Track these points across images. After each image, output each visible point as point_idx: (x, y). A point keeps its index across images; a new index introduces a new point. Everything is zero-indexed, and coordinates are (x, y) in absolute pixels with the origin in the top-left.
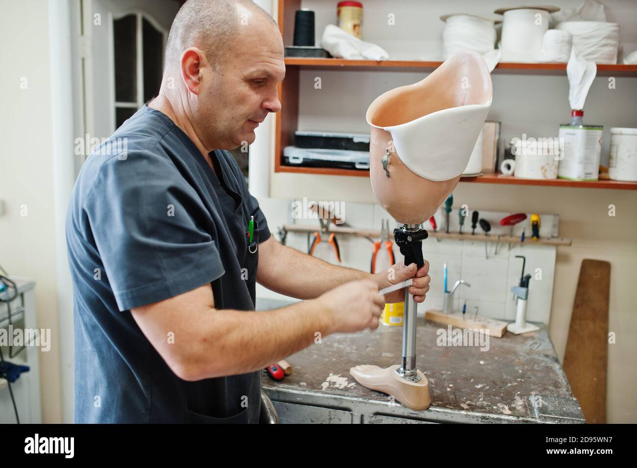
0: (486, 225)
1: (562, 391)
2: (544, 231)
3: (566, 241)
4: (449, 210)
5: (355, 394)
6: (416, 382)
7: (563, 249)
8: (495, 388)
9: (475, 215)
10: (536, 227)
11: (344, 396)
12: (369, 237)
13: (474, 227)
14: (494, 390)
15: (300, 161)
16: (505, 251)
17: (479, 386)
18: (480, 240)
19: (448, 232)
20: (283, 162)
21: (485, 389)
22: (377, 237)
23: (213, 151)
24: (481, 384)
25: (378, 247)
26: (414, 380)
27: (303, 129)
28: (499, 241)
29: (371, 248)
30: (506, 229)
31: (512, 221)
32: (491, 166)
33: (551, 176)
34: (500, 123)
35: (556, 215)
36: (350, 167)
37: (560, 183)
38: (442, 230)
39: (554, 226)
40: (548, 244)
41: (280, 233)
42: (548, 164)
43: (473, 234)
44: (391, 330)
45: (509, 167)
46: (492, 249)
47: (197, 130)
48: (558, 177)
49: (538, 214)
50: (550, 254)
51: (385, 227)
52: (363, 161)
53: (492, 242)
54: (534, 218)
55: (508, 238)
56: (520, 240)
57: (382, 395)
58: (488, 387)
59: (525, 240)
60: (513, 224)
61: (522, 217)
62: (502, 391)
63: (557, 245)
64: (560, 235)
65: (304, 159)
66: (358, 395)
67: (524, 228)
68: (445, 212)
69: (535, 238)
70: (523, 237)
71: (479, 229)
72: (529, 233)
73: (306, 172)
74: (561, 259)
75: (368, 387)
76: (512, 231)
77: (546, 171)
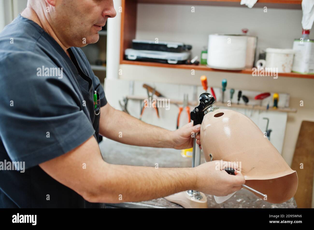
0: (246, 99)
1: (291, 205)
2: (281, 103)
3: (294, 110)
4: (224, 90)
5: (161, 204)
6: (200, 200)
7: (291, 115)
8: (249, 202)
9: (240, 93)
10: (276, 101)
11: (154, 205)
12: (176, 104)
13: (239, 100)
14: (248, 203)
15: (134, 58)
16: (256, 115)
17: (239, 200)
18: (242, 108)
19: (223, 102)
20: (125, 58)
21: (243, 203)
22: (181, 104)
23: (70, 48)
24: (240, 199)
25: (181, 110)
26: (198, 199)
27: (139, 39)
28: (254, 109)
29: (177, 110)
30: (258, 102)
31: (262, 97)
32: (250, 64)
33: (288, 71)
34: (257, 38)
35: (288, 94)
36: (165, 62)
37: (293, 75)
38: (220, 101)
39: (287, 101)
40: (282, 112)
41: (124, 100)
42: (286, 63)
43: (238, 104)
44: (187, 160)
45: (261, 65)
46: (249, 113)
47: (57, 33)
48: (292, 72)
49: (277, 93)
50: (284, 117)
51: (186, 98)
52: (173, 59)
53: (249, 109)
54: (275, 96)
55: (259, 107)
56: (266, 108)
57: (178, 205)
58: (244, 201)
59: (270, 109)
60: (262, 99)
61: (267, 95)
62: (254, 204)
63: (288, 112)
64: (290, 106)
65: (137, 57)
66: (163, 206)
67: (269, 101)
68: (222, 91)
69: (275, 108)
70: (268, 107)
71: (242, 101)
72: (271, 104)
73: (138, 64)
74: (290, 120)
75: (170, 200)
76: (261, 103)
77: (285, 67)
